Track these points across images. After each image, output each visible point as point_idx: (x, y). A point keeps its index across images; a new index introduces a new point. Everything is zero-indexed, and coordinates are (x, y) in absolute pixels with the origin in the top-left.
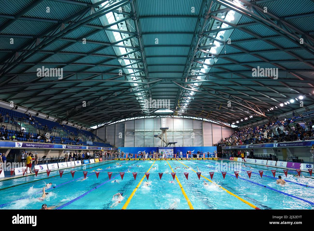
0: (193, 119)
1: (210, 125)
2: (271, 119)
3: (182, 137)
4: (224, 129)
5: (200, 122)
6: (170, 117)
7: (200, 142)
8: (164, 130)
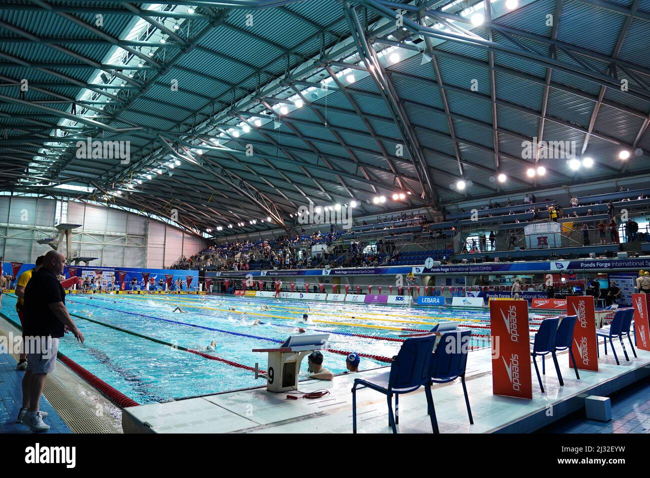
0: (129, 212)
1: (162, 228)
2: (292, 230)
3: (100, 247)
4: (188, 238)
5: (143, 220)
6: (77, 200)
7: (140, 261)
8: (66, 229)
